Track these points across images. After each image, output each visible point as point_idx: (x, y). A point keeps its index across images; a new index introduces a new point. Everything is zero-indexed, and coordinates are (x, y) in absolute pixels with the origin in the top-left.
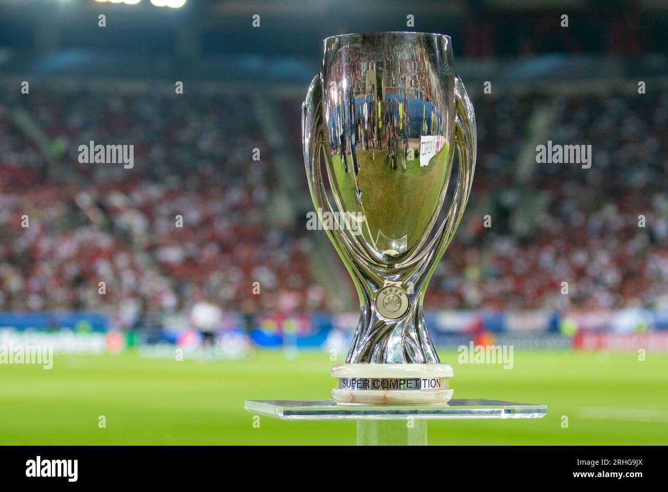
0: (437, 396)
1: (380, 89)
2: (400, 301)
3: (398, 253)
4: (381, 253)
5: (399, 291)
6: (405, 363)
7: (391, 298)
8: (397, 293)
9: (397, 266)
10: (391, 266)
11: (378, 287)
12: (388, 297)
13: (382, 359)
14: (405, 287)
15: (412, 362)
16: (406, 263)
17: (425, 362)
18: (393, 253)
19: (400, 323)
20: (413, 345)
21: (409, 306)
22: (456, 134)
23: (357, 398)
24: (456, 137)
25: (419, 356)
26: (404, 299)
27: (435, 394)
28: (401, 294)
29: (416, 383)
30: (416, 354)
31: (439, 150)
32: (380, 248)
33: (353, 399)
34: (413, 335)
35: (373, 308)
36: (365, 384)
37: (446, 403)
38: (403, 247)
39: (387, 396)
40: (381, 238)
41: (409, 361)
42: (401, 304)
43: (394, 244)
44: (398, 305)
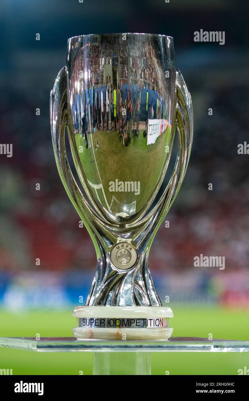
0: (160, 333)
1: (115, 80)
2: (130, 255)
3: (128, 216)
4: (114, 215)
5: (130, 247)
6: (134, 306)
7: (123, 253)
8: (128, 248)
9: (127, 226)
10: (122, 226)
11: (112, 243)
12: (120, 251)
13: (115, 302)
14: (134, 243)
15: (140, 305)
16: (135, 223)
17: (150, 305)
18: (124, 215)
19: (130, 272)
20: (141, 292)
21: (138, 258)
22: (177, 118)
23: (95, 334)
24: (177, 121)
25: (146, 300)
26: (134, 253)
27: (160, 332)
28: (131, 249)
29: (143, 322)
30: (143, 298)
31: (163, 131)
32: (114, 212)
33: (92, 336)
34: (141, 283)
35: (108, 260)
36: (102, 323)
37: (167, 339)
38: (133, 211)
39: (120, 332)
40: (115, 203)
41: (137, 304)
42: (131, 257)
43: (125, 208)
44: (129, 258)
